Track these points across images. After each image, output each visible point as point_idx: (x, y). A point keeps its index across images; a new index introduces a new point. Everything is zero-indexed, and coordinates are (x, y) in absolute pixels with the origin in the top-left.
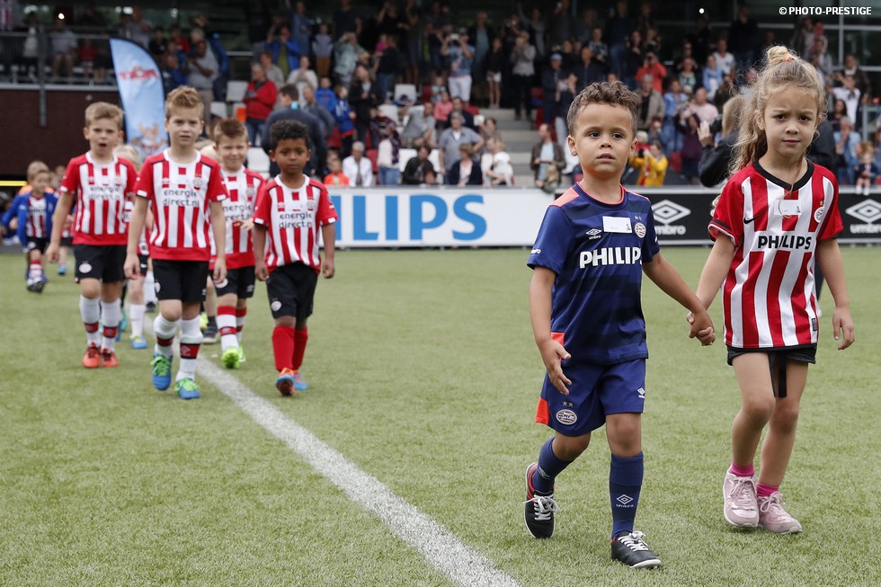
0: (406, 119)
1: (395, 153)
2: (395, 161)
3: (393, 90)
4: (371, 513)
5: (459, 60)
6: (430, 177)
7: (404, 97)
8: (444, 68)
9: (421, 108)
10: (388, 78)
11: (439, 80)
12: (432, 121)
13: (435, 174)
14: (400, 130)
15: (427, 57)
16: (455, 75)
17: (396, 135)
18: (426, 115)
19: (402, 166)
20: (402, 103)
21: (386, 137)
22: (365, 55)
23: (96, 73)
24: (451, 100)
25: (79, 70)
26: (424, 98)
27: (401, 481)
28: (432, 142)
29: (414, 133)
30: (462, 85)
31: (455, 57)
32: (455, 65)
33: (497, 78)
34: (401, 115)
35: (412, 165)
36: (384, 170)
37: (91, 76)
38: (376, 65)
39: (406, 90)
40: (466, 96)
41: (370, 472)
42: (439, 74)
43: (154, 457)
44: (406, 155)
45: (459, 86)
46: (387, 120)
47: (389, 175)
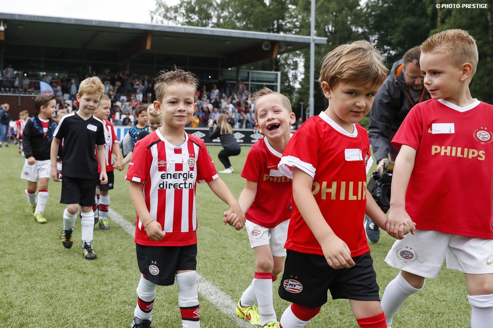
0: (123, 106)
1: (120, 116)
2: (120, 118)
3: (120, 98)
4: (118, 224)
5: (139, 90)
6: (130, 123)
7: (123, 100)
8: (135, 91)
9: (128, 103)
10: (119, 94)
11: (134, 95)
12: (131, 107)
13: (131, 122)
14: (122, 109)
15: (130, 88)
16: (138, 94)
17: (121, 111)
18: (129, 105)
19: (122, 120)
20: (122, 101)
21: (118, 111)
22: (111, 87)
23: (35, 91)
24: (137, 101)
25: (30, 90)
26: (129, 100)
27: (126, 215)
28: (131, 113)
29: (126, 110)
30: (140, 97)
31: (138, 89)
32: (138, 91)
33: (150, 95)
34: (122, 105)
35: (125, 120)
36: (117, 121)
37: (33, 92)
38: (116, 91)
39: (124, 98)
40: (141, 100)
41: (117, 212)
42: (133, 93)
43: (54, 205)
44: (124, 116)
45: (139, 97)
46: (118, 106)
47: (118, 122)
